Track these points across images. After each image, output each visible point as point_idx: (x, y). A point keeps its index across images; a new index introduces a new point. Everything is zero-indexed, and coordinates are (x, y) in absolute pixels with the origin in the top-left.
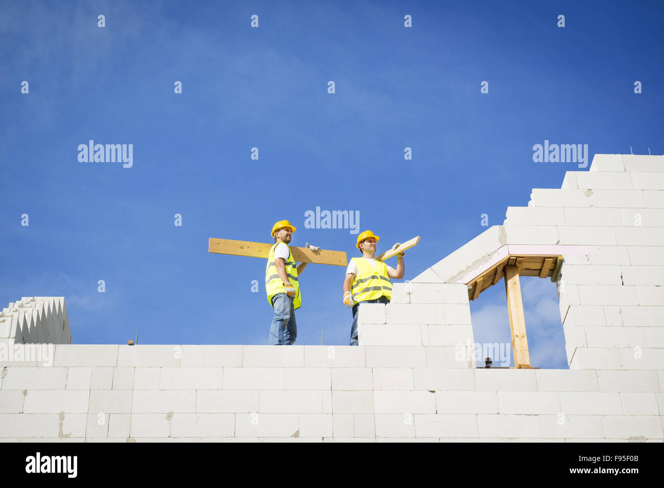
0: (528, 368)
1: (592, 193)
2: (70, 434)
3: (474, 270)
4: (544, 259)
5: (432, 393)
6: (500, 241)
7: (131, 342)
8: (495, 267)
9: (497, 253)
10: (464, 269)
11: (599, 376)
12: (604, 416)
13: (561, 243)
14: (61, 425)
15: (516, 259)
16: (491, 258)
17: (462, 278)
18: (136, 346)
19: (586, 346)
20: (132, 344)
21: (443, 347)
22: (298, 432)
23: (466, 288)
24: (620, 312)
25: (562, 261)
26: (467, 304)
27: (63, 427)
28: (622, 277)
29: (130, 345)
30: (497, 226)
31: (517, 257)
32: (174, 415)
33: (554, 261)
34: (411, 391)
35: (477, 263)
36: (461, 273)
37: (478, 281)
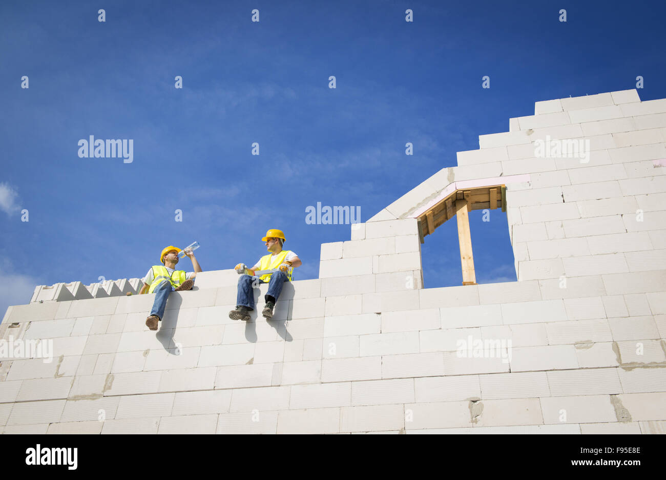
0: (471, 285)
1: (533, 131)
2: (63, 374)
3: (424, 206)
4: (488, 190)
5: (378, 315)
6: (449, 180)
7: (129, 293)
8: (443, 201)
9: (445, 190)
10: (415, 206)
11: (541, 286)
12: (547, 323)
13: (504, 174)
14: (59, 366)
15: (463, 193)
16: (439, 195)
17: (413, 213)
18: (133, 296)
19: (528, 259)
20: (130, 295)
21: (391, 273)
22: (252, 359)
23: (416, 221)
24: (562, 226)
25: (505, 189)
26: (416, 235)
27: (60, 368)
28: (563, 195)
29: (128, 295)
30: (447, 168)
31: (463, 191)
32: (150, 351)
33: (499, 191)
34: (359, 314)
35: (427, 200)
36: (413, 209)
37: (427, 214)
